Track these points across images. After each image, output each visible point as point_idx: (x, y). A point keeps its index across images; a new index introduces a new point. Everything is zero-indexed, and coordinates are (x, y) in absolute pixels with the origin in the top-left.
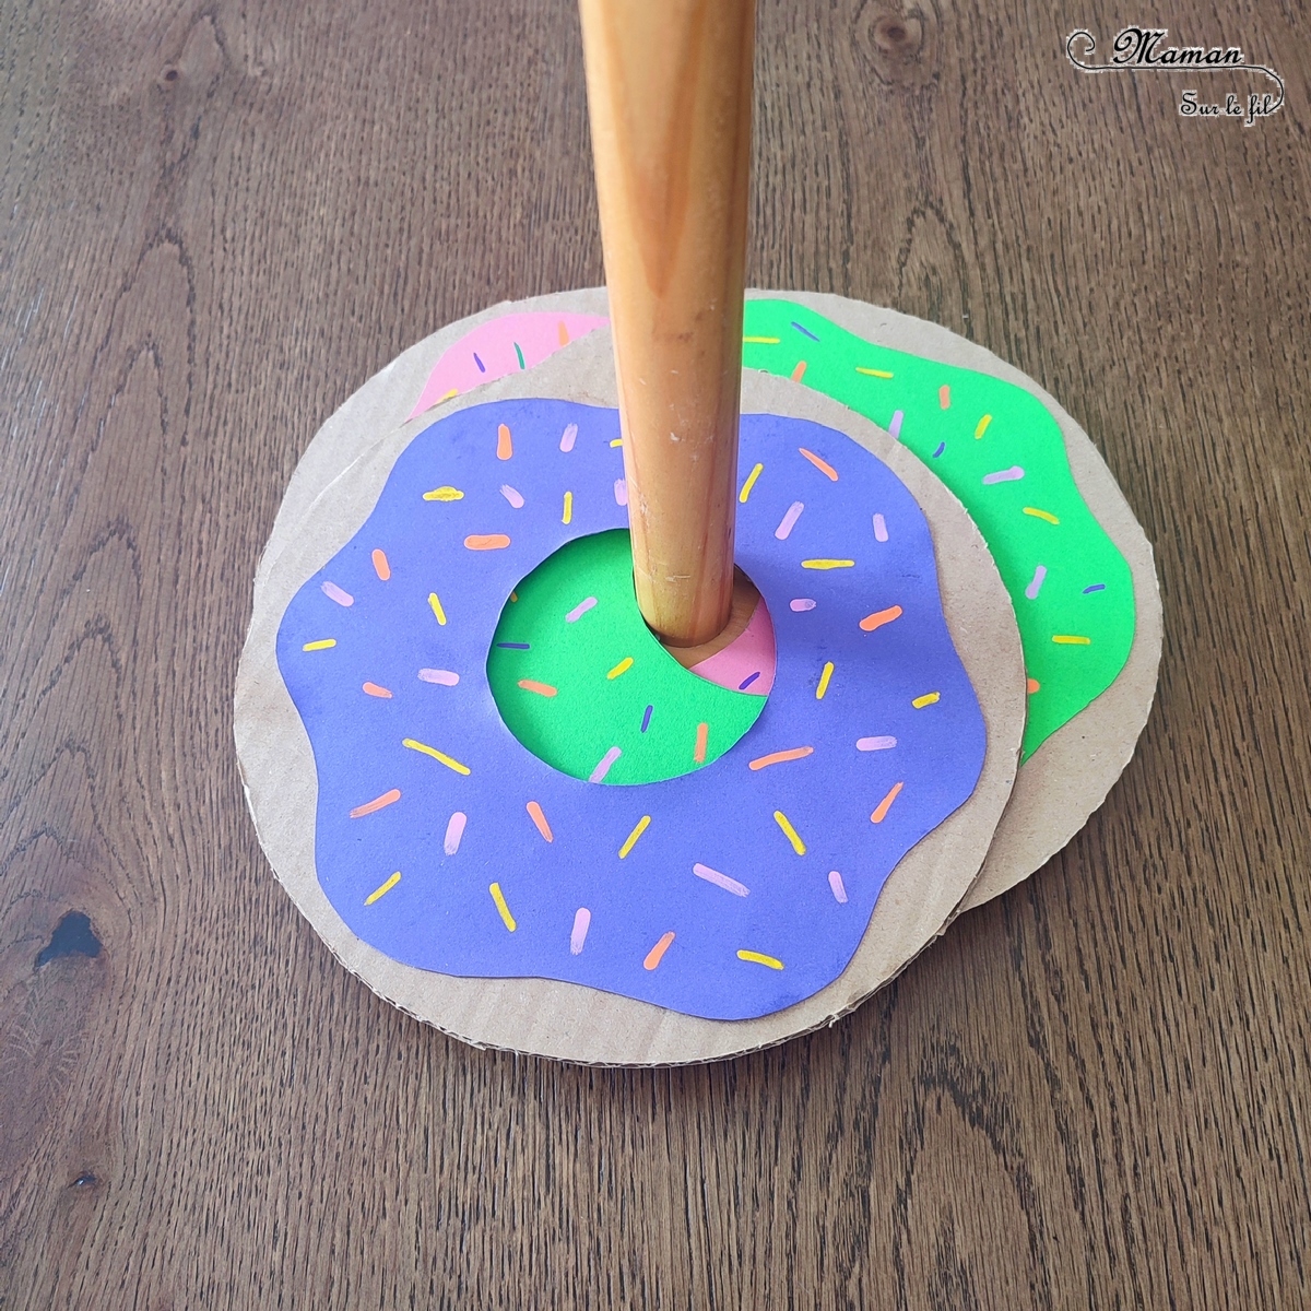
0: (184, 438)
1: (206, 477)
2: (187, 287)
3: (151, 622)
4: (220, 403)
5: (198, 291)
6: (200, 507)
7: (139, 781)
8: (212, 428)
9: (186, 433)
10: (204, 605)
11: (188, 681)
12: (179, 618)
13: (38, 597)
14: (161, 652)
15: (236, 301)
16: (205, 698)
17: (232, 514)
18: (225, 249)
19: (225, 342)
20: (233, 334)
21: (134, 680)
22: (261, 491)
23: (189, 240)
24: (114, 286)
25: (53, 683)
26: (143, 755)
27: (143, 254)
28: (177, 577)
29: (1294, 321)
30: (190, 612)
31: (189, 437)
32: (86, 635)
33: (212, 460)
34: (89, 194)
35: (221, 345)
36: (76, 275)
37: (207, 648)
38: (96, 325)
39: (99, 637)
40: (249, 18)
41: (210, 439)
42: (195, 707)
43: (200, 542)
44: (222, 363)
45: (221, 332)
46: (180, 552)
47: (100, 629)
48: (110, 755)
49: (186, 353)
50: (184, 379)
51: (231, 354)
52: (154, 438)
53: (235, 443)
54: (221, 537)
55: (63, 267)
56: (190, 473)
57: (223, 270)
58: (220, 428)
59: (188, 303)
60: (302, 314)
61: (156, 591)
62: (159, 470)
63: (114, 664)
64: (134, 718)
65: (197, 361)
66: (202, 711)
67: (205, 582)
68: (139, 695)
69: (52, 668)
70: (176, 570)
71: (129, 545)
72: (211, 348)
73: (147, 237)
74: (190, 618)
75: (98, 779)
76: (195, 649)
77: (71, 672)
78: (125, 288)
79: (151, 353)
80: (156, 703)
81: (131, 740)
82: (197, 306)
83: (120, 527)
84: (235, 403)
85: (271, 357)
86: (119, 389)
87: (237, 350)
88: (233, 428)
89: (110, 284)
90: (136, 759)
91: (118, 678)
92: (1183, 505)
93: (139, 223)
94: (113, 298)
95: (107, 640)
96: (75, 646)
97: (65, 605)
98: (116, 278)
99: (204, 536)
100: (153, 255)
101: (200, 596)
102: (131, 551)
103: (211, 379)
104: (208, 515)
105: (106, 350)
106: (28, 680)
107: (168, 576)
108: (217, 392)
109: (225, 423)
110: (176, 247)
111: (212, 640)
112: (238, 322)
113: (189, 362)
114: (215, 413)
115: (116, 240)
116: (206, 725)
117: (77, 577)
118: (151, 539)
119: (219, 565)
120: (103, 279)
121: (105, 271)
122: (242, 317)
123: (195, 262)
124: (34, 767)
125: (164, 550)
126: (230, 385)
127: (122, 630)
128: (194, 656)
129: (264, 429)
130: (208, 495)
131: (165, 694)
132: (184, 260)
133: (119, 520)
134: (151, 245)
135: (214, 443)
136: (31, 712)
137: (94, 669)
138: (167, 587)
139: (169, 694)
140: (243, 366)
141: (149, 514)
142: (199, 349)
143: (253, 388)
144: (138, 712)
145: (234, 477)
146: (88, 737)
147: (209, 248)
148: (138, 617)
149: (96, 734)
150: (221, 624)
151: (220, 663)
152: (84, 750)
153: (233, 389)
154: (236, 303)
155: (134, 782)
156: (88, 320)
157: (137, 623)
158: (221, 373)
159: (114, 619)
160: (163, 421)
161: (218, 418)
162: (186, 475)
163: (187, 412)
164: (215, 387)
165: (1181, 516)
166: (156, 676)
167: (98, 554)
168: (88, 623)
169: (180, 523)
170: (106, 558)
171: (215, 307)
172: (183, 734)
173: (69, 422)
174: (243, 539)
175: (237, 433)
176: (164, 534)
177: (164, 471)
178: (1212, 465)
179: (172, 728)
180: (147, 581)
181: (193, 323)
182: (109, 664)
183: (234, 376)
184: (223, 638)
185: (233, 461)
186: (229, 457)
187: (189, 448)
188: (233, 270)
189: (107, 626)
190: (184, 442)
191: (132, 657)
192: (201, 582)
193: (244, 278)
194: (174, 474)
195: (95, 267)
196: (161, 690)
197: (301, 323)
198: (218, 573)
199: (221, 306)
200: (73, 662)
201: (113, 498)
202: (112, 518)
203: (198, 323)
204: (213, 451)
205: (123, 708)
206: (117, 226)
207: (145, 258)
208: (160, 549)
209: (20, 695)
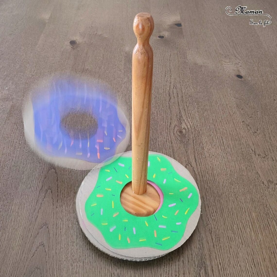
0: (57, 207)
1: (61, 214)
2: (57, 178)
3: (52, 243)
4: (63, 200)
5: (59, 179)
6: (60, 220)
7: (50, 275)
8: (62, 205)
9: (57, 206)
10: (62, 239)
11: (59, 255)
12: (57, 242)
13: (30, 238)
14: (54, 249)
15: (65, 180)
16: (62, 258)
17: (66, 221)
18: (63, 171)
19: (64, 188)
20: (65, 187)
21: (49, 255)
22: (72, 217)
23: (57, 169)
24: (43, 178)
25: (33, 255)
26: (51, 270)
27: (48, 171)
28: (56, 234)
29: (254, 185)
30: (59, 241)
31: (58, 207)
32: (40, 246)
33: (62, 211)
34: (38, 160)
35: (63, 189)
36: (36, 175)
37: (63, 248)
38: (40, 185)
39: (42, 246)
40: (66, 127)
41: (62, 207)
42: (60, 260)
43: (61, 227)
44: (63, 192)
45: (63, 186)
46: (57, 229)
47: (42, 245)
48: (45, 270)
49: (57, 190)
50: (56, 195)
51: (65, 191)
52: (51, 207)
53: (66, 207)
54: (64, 226)
55: (34, 174)
56: (58, 213)
57: (63, 175)
58: (64, 205)
59: (57, 181)
60: (78, 183)
61: (53, 236)
62: (52, 213)
63: (45, 251)
64: (49, 262)
65: (59, 192)
66: (62, 261)
67: (62, 235)
68: (50, 258)
69: (33, 252)
70: (56, 233)
71: (47, 228)
72: (61, 189)
73: (49, 168)
74: (59, 242)
75: (42, 275)
76: (60, 248)
77: (37, 253)
78: (45, 178)
79: (50, 190)
80: (53, 259)
81: (48, 267)
82: (59, 181)
83: (46, 224)
84: (66, 200)
85: (72, 191)
86: (45, 197)
87: (66, 190)
88: (66, 205)
89: (42, 177)
90: (50, 270)
91: (46, 254)
92: (238, 220)
93: (47, 166)
94: (43, 180)
95: (44, 246)
96: (38, 248)
97: (36, 239)
98: (44, 176)
99: (61, 226)
100: (50, 172)
101: (61, 237)
102: (47, 229)
103: (61, 195)
104: (62, 222)
105: (42, 190)
106: (29, 255)
107: (55, 234)
108: (63, 198)
109: (64, 204)
110: (54, 170)
111: (64, 246)
112: (66, 184)
113: (57, 192)
114: (62, 202)
115: (43, 169)
116: (63, 263)
117: (38, 234)
118: (51, 226)
119: (64, 231)
120: (41, 176)
121: (41, 175)
122: (67, 183)
123: (58, 173)
124: (30, 272)
125: (54, 228)
126: (65, 196)
127: (46, 245)
128: (60, 250)
129: (72, 205)
130: (62, 218)
131: (55, 257)
132: (56, 173)
133: (45, 223)
134: (50, 170)
135: (62, 208)
136: (29, 261)
137: (41, 252)
138: (55, 236)
139: (56, 257)
140: (67, 193)
141: (51, 221)
142: (59, 190)
143: (69, 197)
144: (50, 261)
145: (66, 214)
146: (40, 266)
147: (60, 171)
148: (49, 242)
149: (42, 265)
150: (65, 243)
151: (65, 251)
152: (40, 269)
153: (66, 197)
154: (66, 181)
155: (49, 275)
156: (38, 184)
157: (49, 243)
158: (63, 194)
159: (45, 242)
160: (53, 204)
161: (63, 202)
162: (57, 214)
163: (57, 202)
164: (62, 197)
165: (238, 222)
166: (53, 254)
167: (41, 229)
168: (40, 243)
169: (57, 223)
170: (43, 230)
171: (62, 182)
172: (58, 265)
173: (35, 203)
174: (69, 226)
175: (67, 206)
176: (54, 226)
177: (53, 213)
178: (242, 212)
179: (56, 264)
180: (51, 235)
181: (58, 185)
182: (44, 251)
183: (66, 195)
184: (66, 246)
185: (66, 211)
186: (65, 210)
187: (58, 209)
188: (65, 174)
189: (43, 244)
190: (57, 208)
191: (48, 250)
192: (61, 235)
193: (67, 176)
194: (55, 214)
195: (39, 174)
196: (54, 256)
197: (78, 185)
198: (64, 233)
199: (63, 181)
200: (37, 251)
201: (44, 218)
202: (44, 222)
203: (59, 185)
204: (62, 209)
205: (47, 260)
206: (44, 166)
207: (49, 172)
208: (53, 229)
209: (27, 258)
